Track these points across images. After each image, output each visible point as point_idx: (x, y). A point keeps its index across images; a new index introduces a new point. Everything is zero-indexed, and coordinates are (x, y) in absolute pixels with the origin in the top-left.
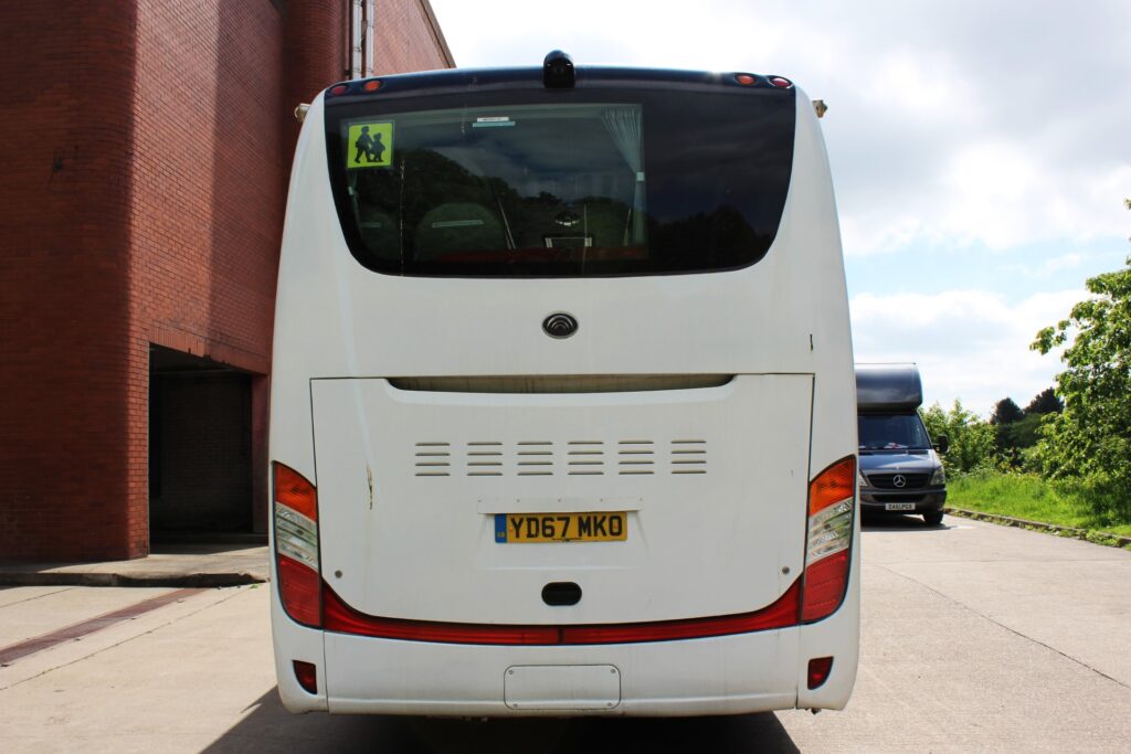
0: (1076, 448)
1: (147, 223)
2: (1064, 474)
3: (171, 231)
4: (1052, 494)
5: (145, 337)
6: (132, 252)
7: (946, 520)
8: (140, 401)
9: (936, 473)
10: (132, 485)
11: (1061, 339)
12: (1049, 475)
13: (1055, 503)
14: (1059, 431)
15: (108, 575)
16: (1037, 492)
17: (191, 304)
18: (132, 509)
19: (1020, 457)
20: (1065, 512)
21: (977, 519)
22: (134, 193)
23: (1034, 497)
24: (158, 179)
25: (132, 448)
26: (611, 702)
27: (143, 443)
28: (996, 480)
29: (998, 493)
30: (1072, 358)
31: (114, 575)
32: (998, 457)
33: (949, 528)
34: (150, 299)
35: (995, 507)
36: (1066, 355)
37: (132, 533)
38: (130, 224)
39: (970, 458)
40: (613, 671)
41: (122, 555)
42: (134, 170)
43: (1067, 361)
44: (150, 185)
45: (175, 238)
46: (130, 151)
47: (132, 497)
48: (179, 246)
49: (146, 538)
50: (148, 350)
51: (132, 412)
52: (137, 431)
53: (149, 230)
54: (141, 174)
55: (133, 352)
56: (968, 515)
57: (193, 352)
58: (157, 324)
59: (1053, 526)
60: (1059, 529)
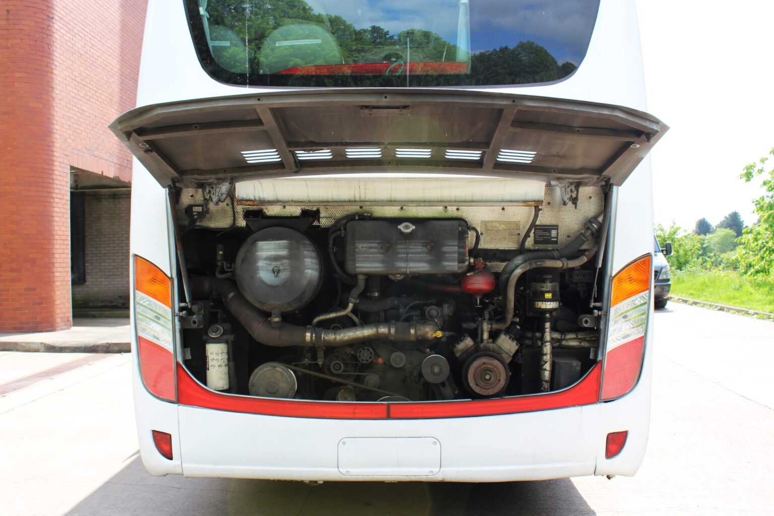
0: (767, 252)
1: (67, 73)
2: (757, 272)
3: (87, 80)
4: (748, 288)
5: (66, 161)
6: (54, 95)
7: (669, 305)
8: (63, 211)
9: (663, 270)
10: (57, 274)
11: (761, 171)
12: (746, 273)
13: (751, 294)
14: (756, 240)
15: (37, 343)
16: (737, 286)
17: (103, 137)
18: (58, 293)
19: (719, 259)
20: (759, 301)
21: (692, 305)
22: (55, 49)
23: (734, 289)
24: (74, 39)
25: (56, 247)
26: (433, 469)
27: (66, 242)
28: (704, 276)
29: (707, 286)
30: (768, 186)
31: (42, 343)
32: (703, 259)
33: (672, 311)
34: (70, 132)
35: (705, 296)
36: (765, 183)
37: (58, 311)
38: (52, 73)
39: (682, 260)
40: (435, 443)
41: (50, 326)
42: (55, 31)
43: (766, 188)
44: (69, 43)
45: (89, 85)
46: (51, 16)
47: (57, 284)
48: (93, 92)
49: (70, 314)
50: (69, 172)
51: (56, 219)
52: (61, 233)
53: (68, 78)
54: (61, 35)
55: (56, 173)
56: (685, 301)
57: (105, 174)
58: (76, 152)
59: (752, 312)
60: (757, 314)
